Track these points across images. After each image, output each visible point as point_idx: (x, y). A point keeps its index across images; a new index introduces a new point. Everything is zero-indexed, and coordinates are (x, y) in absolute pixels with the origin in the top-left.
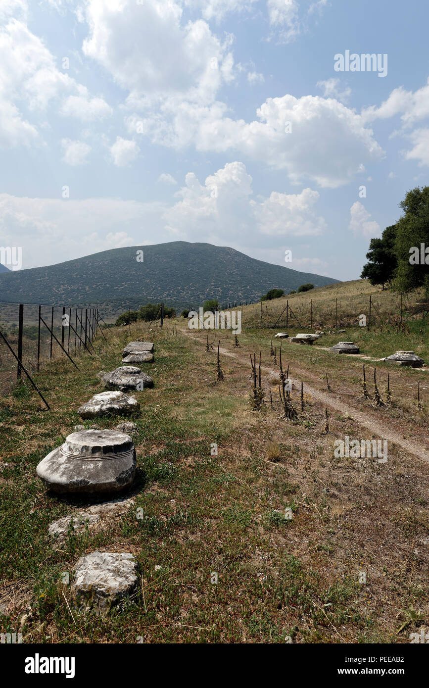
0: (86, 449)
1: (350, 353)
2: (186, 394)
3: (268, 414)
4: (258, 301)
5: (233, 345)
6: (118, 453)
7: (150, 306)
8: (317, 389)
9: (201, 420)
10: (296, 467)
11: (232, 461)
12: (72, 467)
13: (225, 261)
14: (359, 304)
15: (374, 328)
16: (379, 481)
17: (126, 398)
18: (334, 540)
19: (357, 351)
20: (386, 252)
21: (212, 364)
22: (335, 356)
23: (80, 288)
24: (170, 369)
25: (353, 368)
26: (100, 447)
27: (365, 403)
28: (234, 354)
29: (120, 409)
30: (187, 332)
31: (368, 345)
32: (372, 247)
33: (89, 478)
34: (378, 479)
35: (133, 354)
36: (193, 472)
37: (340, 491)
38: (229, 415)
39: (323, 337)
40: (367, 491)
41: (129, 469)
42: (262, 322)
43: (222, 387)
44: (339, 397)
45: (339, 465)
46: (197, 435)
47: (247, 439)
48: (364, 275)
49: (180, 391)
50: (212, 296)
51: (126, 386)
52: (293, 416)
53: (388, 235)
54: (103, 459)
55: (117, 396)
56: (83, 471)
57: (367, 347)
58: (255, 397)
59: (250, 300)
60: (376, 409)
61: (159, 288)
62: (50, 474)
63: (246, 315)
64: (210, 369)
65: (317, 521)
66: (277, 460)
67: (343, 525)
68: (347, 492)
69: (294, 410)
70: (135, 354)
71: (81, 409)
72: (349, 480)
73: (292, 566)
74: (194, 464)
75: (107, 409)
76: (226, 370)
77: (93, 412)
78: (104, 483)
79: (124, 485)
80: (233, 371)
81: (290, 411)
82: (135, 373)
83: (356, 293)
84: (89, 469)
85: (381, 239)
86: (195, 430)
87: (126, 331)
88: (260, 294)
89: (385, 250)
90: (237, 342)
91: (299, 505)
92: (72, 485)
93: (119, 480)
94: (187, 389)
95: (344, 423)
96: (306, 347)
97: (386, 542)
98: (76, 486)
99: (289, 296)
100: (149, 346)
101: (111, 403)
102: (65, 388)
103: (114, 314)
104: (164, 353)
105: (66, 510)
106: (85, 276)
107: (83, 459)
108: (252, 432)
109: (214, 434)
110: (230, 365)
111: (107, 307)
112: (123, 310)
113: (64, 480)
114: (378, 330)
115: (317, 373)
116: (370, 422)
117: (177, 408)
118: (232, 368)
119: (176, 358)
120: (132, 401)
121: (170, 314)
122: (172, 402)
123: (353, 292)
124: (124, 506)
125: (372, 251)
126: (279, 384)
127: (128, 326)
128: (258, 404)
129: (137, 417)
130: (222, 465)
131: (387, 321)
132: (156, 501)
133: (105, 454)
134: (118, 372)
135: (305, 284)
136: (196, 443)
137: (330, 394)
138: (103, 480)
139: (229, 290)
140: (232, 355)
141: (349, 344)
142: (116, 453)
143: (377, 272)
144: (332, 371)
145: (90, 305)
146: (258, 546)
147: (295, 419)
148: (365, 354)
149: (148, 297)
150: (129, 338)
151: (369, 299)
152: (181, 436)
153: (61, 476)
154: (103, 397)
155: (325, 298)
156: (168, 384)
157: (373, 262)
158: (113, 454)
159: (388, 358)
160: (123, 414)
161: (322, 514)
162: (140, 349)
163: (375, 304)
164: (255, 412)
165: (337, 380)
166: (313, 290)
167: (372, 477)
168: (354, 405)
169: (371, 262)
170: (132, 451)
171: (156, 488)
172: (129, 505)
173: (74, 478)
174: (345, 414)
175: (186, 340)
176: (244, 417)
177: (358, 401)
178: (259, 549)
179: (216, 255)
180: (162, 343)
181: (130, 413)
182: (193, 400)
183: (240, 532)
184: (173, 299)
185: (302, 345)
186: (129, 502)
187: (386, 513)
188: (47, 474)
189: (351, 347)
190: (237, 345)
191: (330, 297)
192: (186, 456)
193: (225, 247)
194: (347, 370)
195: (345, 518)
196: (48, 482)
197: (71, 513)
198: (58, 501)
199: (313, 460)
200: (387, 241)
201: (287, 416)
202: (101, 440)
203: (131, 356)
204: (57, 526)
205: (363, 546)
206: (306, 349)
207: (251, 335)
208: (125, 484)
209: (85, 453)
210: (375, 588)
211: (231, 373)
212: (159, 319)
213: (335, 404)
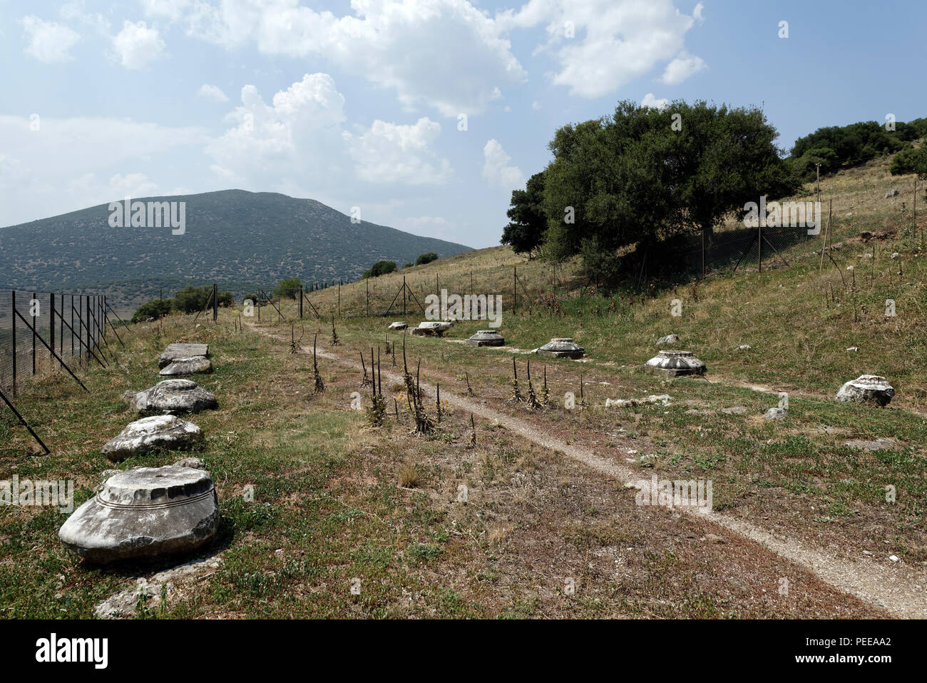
0: (141, 494)
1: (492, 345)
2: (271, 414)
3: (393, 430)
4: (359, 280)
5: (331, 342)
6: (192, 496)
7: (191, 290)
8: (455, 394)
9: (300, 445)
10: (440, 490)
11: (354, 492)
12: (122, 522)
13: (306, 221)
14: (500, 279)
15: (521, 310)
16: (543, 495)
17: (181, 424)
18: (496, 566)
19: (501, 343)
20: (532, 209)
21: (303, 370)
22: (473, 351)
23: (65, 263)
24: (239, 380)
25: (498, 364)
26: (164, 489)
27: (517, 407)
28: (333, 355)
29: (173, 440)
30: (257, 327)
31: (515, 334)
32: (514, 202)
33: (151, 534)
34: (540, 492)
35: (178, 362)
36: (302, 512)
37: (497, 512)
38: (340, 435)
39: (455, 326)
40: (530, 509)
41: (211, 516)
42: (368, 309)
43: (324, 400)
44: (484, 401)
45: (493, 482)
46: (298, 465)
47: (370, 463)
48: (505, 239)
49: (261, 410)
50: (289, 273)
51: (174, 408)
52: (427, 428)
53: (534, 186)
54: (169, 506)
55: (167, 422)
56: (141, 525)
57: (514, 336)
58: (375, 408)
59: (347, 278)
60: (531, 413)
61: (203, 262)
62: (85, 536)
63: (345, 298)
64: (301, 376)
65: (474, 549)
66: (413, 484)
67: (506, 549)
68: (507, 512)
69: (428, 422)
70: (182, 362)
71: (108, 447)
72: (508, 498)
73: (450, 601)
74: (301, 502)
75: (152, 442)
76: (326, 377)
77: (129, 448)
78: (174, 539)
79: (205, 538)
80: (336, 378)
81: (424, 423)
82: (188, 388)
83: (495, 264)
84: (150, 522)
85: (525, 191)
86: (293, 459)
87: (155, 329)
88: (361, 269)
89: (532, 206)
90: (335, 337)
91: (450, 533)
92: (125, 547)
93: (197, 531)
94: (270, 407)
95: (493, 433)
96: (433, 340)
97: (556, 560)
98: (130, 548)
99: (404, 270)
100: (203, 349)
101: (158, 434)
102: (69, 419)
103: (128, 305)
104: (226, 358)
105: (118, 584)
106: (73, 244)
107: (139, 509)
108: (375, 454)
109: (323, 462)
110: (329, 369)
111: (115, 294)
112: (143, 298)
113: (111, 541)
114: (526, 313)
115: (453, 374)
116: (526, 429)
117: (260, 433)
118: (333, 374)
119: (247, 364)
120: (191, 428)
121: (227, 302)
122: (252, 425)
123: (491, 263)
124: (209, 567)
125: (515, 207)
126: (404, 390)
127: (158, 322)
128: (379, 418)
129: (202, 450)
130: (341, 499)
131: (537, 301)
132: (256, 554)
133: (172, 498)
134: (159, 388)
135: (426, 253)
136: (299, 475)
137: (472, 399)
138: (173, 534)
139: (314, 263)
140: (331, 356)
141: (491, 333)
142: (188, 496)
143: (521, 236)
144: (472, 370)
145: (83, 291)
146: (404, 586)
147: (431, 433)
148: (511, 346)
149: (186, 277)
150: (163, 340)
151: (513, 273)
152: (275, 468)
153: (105, 537)
154: (144, 425)
155: (454, 272)
156: (241, 402)
157: (516, 223)
158: (184, 498)
159: (542, 348)
160: (179, 448)
161: (479, 540)
162: (190, 354)
163: (521, 278)
164: (376, 428)
165: (478, 380)
166: (436, 262)
167: (534, 492)
168: (504, 409)
169: (514, 222)
170: (211, 491)
171: (250, 538)
172: (216, 565)
173: (126, 537)
174: (494, 422)
175: (257, 338)
176: (361, 437)
177: (508, 405)
178: (407, 589)
179: (292, 210)
180: (220, 344)
181: (190, 446)
182: (283, 421)
183: (380, 573)
184: (226, 279)
185: (427, 339)
186: (214, 562)
187: (553, 530)
188: (80, 537)
189: (493, 337)
190: (335, 342)
191: (461, 271)
192: (288, 493)
193: (307, 200)
194: (491, 367)
195: (507, 541)
196: (82, 548)
197: (127, 586)
198: (102, 574)
199: (460, 480)
200: (532, 194)
201: (419, 430)
202: (162, 479)
203: (175, 366)
204: (109, 606)
205: (531, 568)
206: (433, 343)
207: (354, 327)
208: (207, 536)
209: (141, 500)
210: (549, 609)
211: (333, 381)
212: (209, 308)
213: (480, 410)
